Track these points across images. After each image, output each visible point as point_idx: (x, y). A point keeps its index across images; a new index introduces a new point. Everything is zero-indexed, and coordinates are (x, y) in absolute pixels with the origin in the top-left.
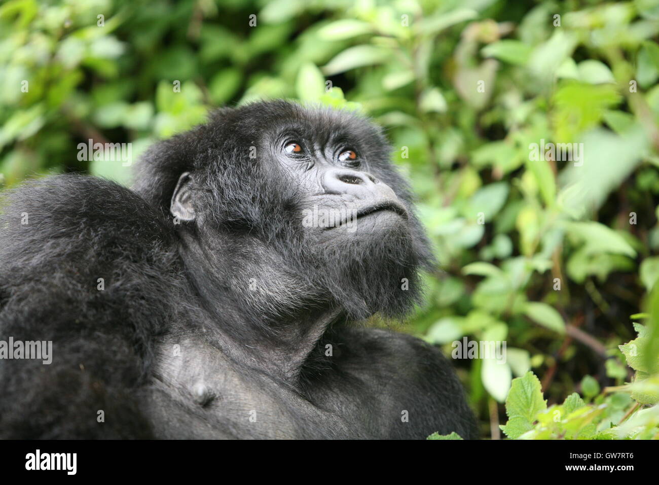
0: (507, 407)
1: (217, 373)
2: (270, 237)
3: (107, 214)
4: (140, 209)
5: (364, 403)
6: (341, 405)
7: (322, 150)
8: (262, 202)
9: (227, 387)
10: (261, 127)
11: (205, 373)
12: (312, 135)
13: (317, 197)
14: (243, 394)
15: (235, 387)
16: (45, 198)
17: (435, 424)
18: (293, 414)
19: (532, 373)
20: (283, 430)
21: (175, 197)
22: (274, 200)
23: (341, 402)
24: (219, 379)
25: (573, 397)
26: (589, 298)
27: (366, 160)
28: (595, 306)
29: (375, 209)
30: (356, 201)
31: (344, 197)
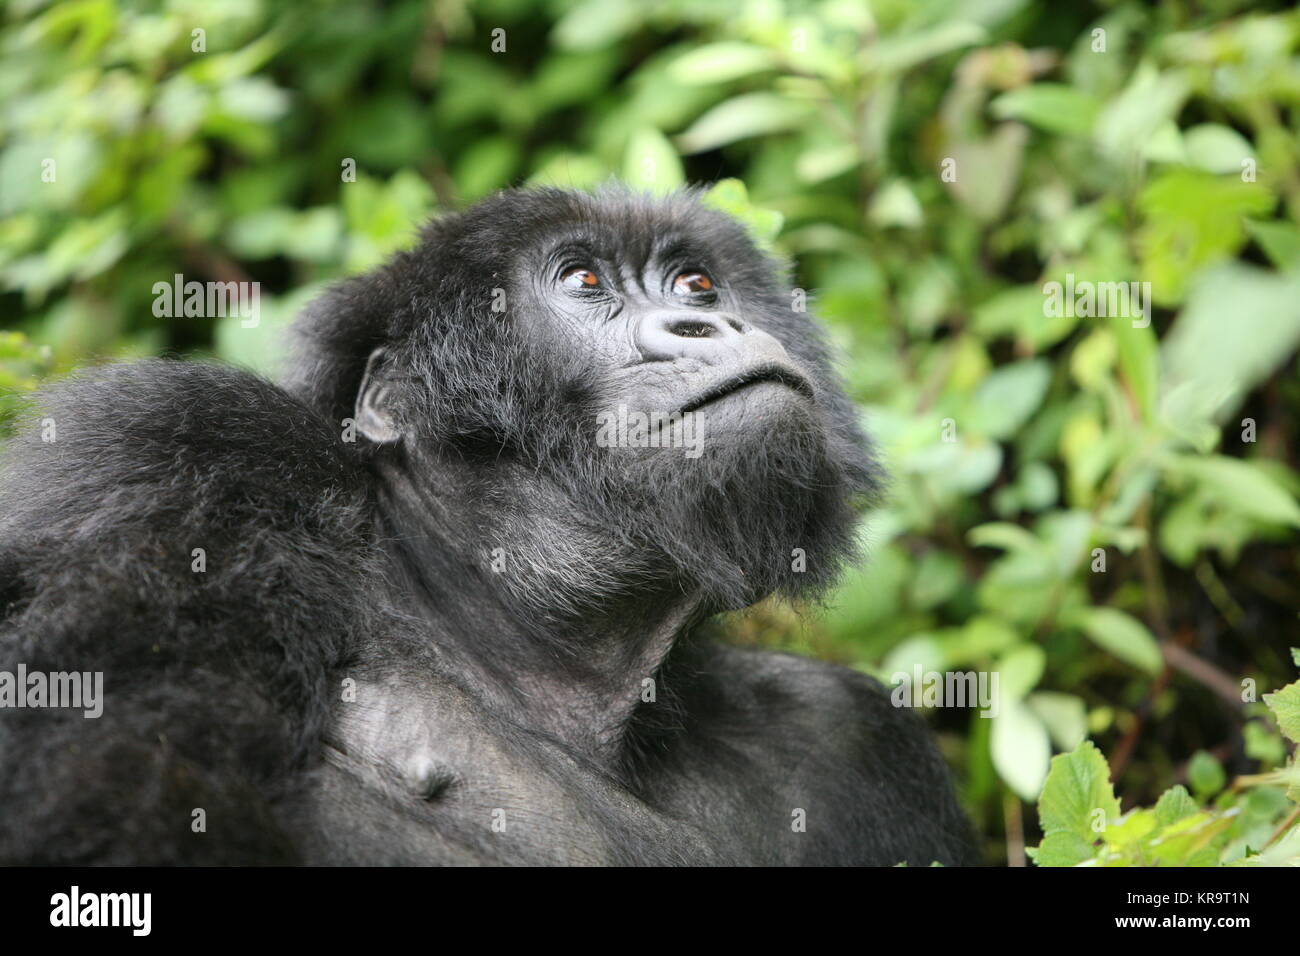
0: (1041, 811)
1: (453, 736)
2: (540, 457)
3: (229, 438)
4: (298, 426)
5: (751, 800)
6: (702, 803)
7: (639, 277)
8: (519, 391)
9: (474, 762)
10: (511, 243)
11: (431, 734)
12: (616, 250)
13: (629, 369)
14: (506, 777)
15: (490, 764)
16: (112, 402)
17: (893, 845)
18: (603, 820)
19: (1091, 744)
20: (584, 848)
21: (362, 399)
22: (543, 385)
23: (702, 797)
24: (459, 746)
25: (1174, 795)
26: (1202, 597)
27: (729, 290)
28: (1216, 613)
29: (742, 381)
30: (704, 368)
31: (681, 364)
